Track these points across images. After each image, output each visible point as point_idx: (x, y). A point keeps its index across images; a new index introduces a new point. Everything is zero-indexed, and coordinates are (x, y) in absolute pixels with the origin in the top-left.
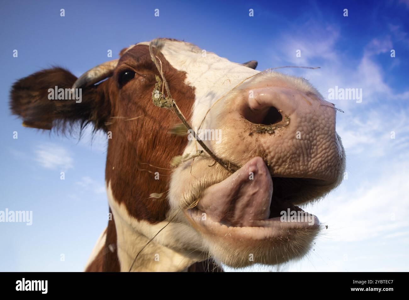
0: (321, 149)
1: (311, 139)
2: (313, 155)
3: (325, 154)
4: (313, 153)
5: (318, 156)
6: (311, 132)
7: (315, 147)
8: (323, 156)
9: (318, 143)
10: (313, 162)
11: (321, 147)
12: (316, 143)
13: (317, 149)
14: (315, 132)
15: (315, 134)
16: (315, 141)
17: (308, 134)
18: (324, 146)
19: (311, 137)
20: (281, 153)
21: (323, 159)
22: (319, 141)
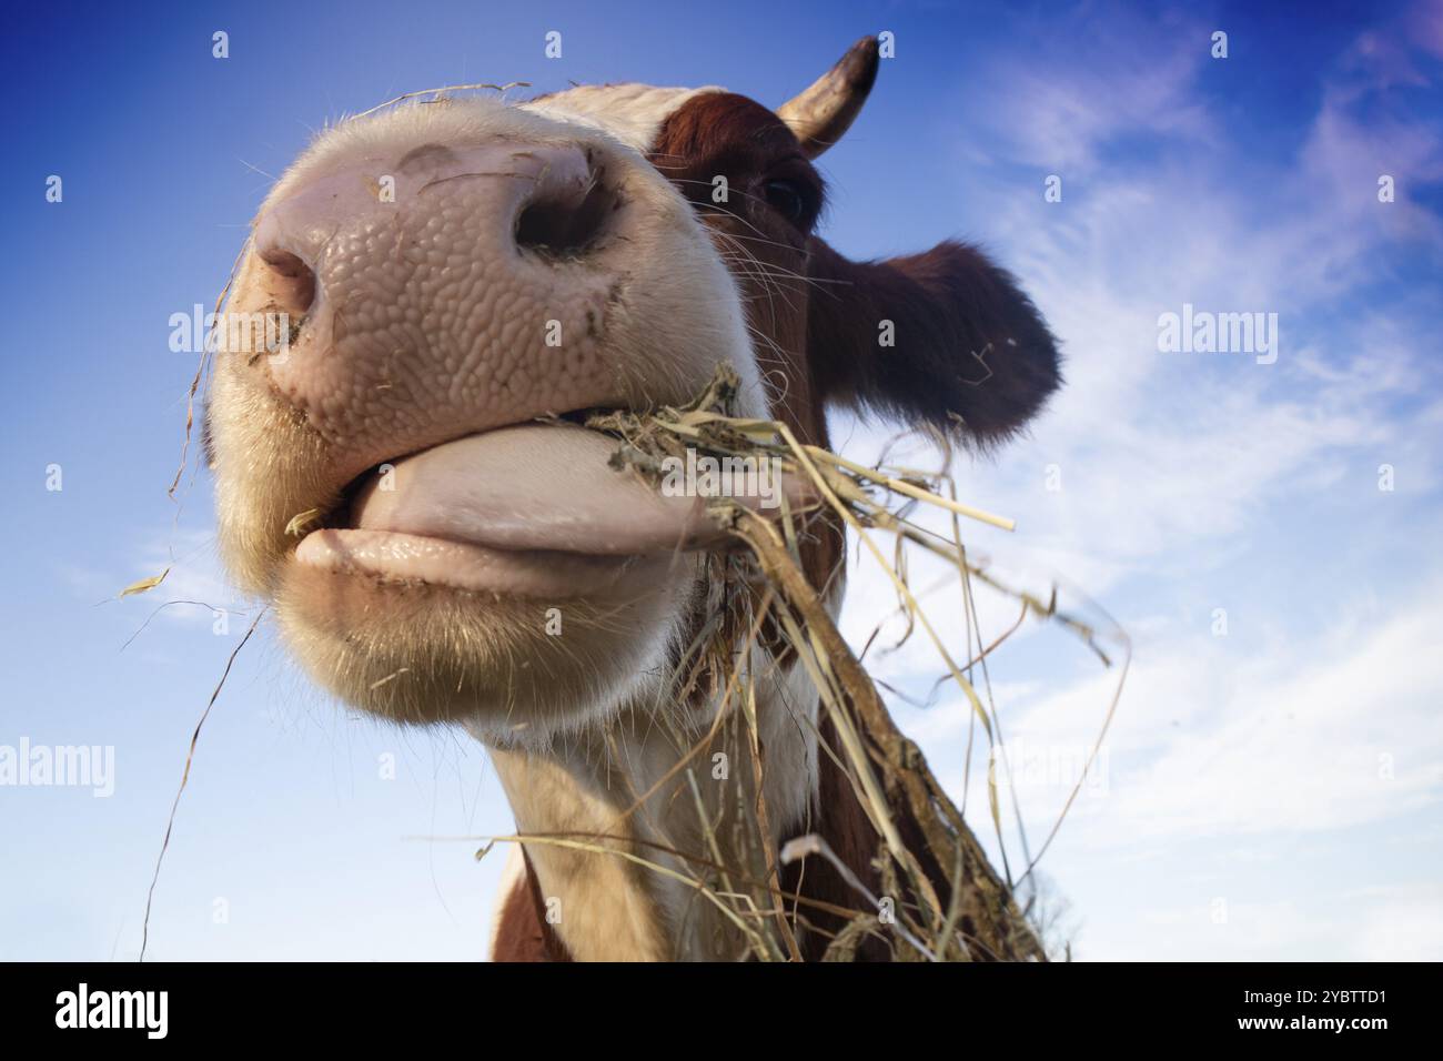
0: (465, 335)
1: (411, 313)
2: (449, 362)
3: (488, 344)
4: (445, 355)
5: (470, 359)
6: (403, 291)
7: (443, 334)
8: (486, 352)
9: (446, 319)
10: (464, 383)
11: (464, 327)
12: (439, 321)
13: (452, 338)
14: (418, 285)
15: (420, 294)
16: (429, 318)
17: (394, 302)
18: (471, 322)
19: (409, 306)
20: (332, 394)
21: (494, 363)
22: (444, 311)
